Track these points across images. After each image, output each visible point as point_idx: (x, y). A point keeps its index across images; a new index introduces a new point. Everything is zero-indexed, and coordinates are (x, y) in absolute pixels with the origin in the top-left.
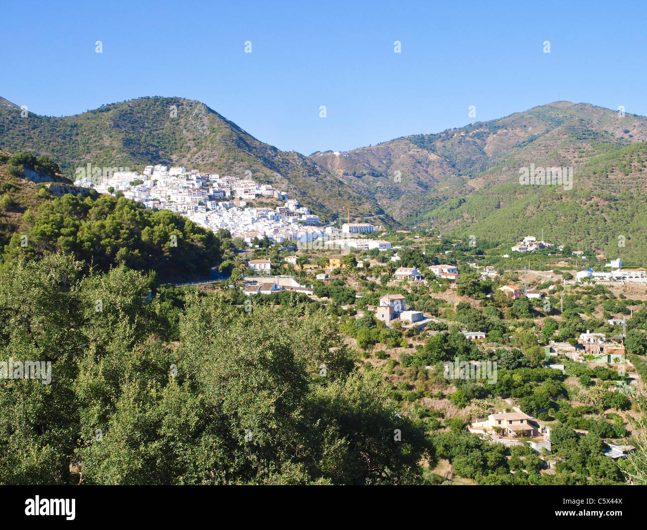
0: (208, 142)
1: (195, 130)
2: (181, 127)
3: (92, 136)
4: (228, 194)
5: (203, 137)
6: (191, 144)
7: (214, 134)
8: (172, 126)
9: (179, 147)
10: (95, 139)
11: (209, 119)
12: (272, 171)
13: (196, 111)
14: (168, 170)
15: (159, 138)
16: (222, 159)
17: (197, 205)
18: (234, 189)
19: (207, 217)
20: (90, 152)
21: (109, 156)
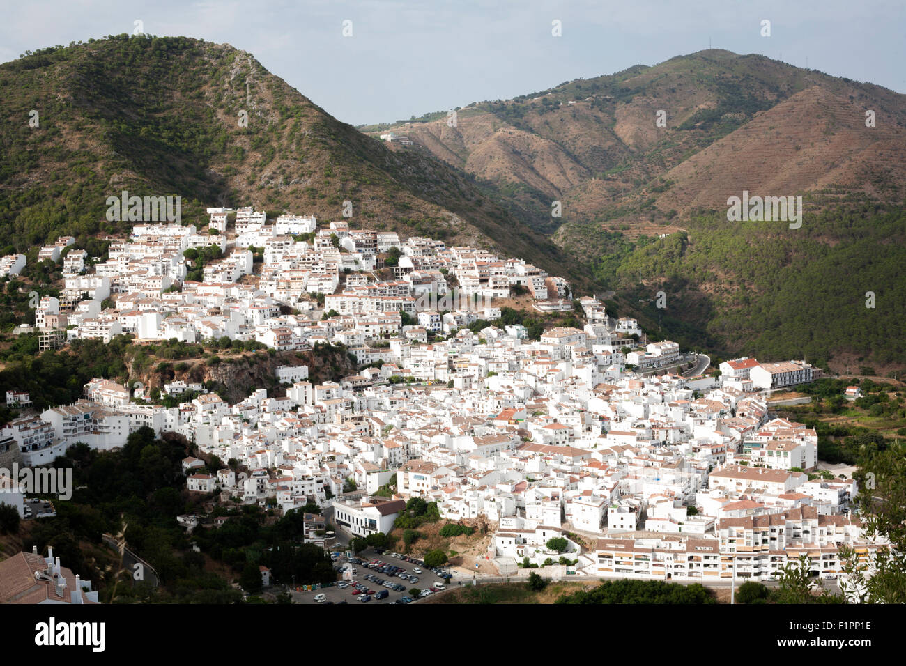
0: (285, 140)
4: (441, 285)
6: (243, 143)
8: (189, 101)
9: (219, 150)
13: (236, 68)
14: (272, 219)
15: (170, 129)
16: (330, 179)
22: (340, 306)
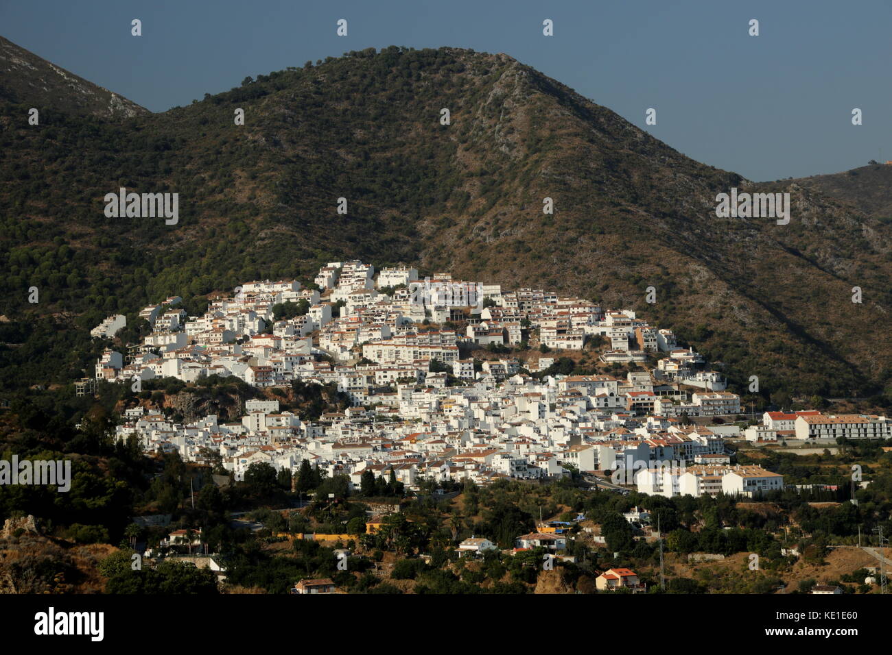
0: (517, 181)
1: (487, 146)
2: (453, 138)
3: (205, 175)
4: (515, 337)
5: (506, 167)
6: (472, 187)
7: (535, 157)
8: (428, 134)
9: (441, 196)
10: (212, 184)
11: (529, 112)
12: (685, 258)
13: (498, 90)
14: (377, 272)
15: (391, 172)
16: (546, 229)
17: (425, 368)
18: (535, 323)
19: (440, 403)
20: (196, 222)
21: (243, 230)
22: (376, 355)
